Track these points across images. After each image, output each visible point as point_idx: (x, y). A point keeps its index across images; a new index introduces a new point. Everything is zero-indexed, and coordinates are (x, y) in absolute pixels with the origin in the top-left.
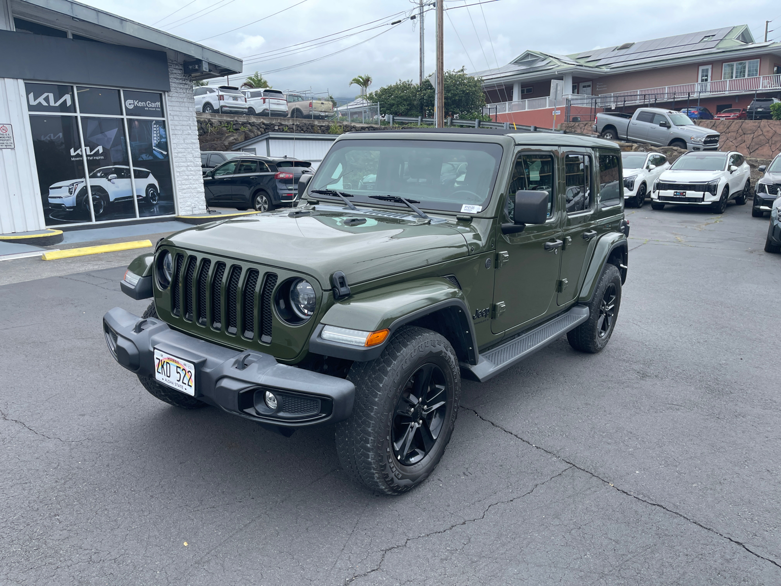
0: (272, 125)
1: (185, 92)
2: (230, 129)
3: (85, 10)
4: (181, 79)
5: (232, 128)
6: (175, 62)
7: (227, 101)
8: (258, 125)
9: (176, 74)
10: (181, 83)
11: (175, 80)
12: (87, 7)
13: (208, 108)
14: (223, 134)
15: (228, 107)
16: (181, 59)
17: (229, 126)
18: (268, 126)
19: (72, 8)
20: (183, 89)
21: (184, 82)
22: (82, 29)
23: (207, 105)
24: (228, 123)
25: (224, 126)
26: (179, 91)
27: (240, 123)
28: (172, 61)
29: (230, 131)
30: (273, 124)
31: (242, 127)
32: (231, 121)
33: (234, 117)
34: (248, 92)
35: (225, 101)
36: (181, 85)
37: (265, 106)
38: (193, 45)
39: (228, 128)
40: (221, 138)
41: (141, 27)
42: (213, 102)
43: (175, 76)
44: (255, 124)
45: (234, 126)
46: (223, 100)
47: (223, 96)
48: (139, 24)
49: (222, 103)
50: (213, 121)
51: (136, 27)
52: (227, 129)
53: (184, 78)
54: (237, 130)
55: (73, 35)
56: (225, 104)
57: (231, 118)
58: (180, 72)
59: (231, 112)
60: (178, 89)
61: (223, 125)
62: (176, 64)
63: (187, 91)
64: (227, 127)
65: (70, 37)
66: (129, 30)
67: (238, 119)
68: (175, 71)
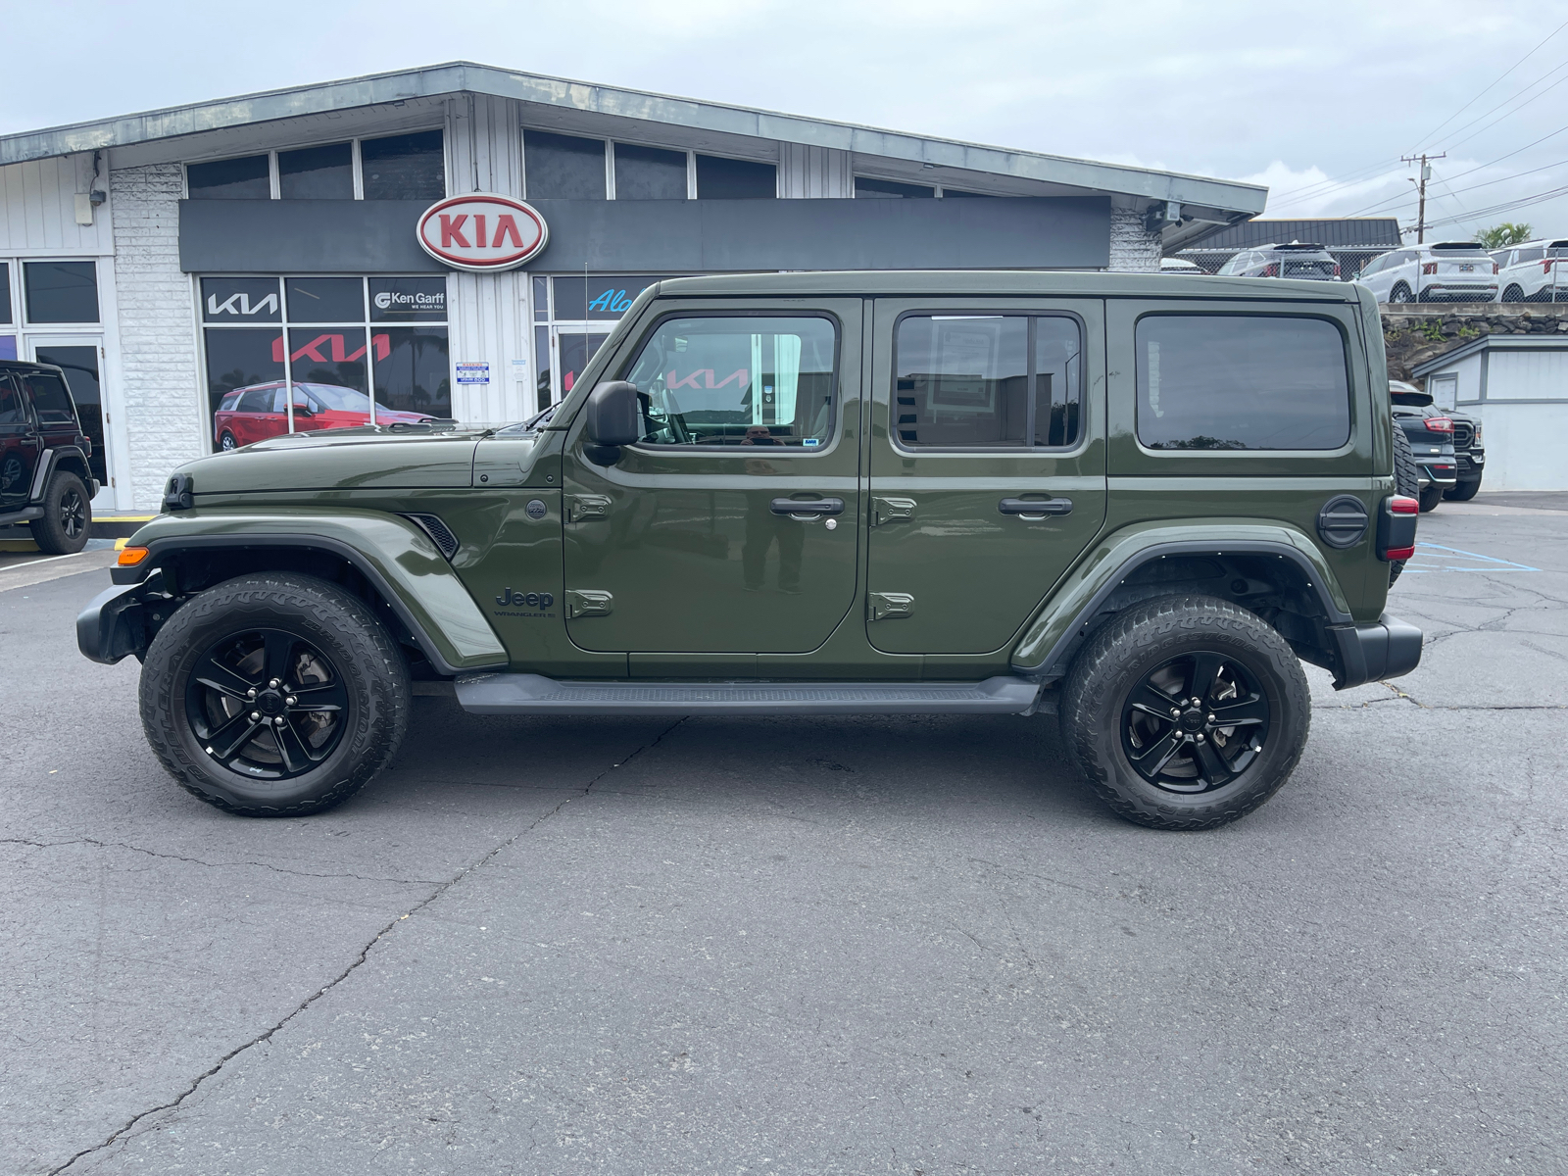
0: (1551, 320)
1: (1143, 264)
2: (1431, 334)
3: (944, 149)
4: (1137, 242)
5: (1437, 332)
6: (1130, 212)
7: (1443, 275)
8: (1511, 322)
9: (1128, 233)
10: (1136, 250)
11: (1125, 244)
12: (948, 143)
13: (1401, 294)
14: (1407, 346)
15: (1444, 287)
16: (1141, 207)
17: (1432, 328)
18: (1540, 322)
19: (923, 149)
20: (1138, 260)
21: (1143, 247)
22: (961, 180)
23: (1401, 286)
24: (1431, 321)
25: (1419, 329)
26: (1131, 265)
27: (1463, 319)
28: (1124, 210)
29: (1431, 339)
30: (1555, 319)
31: (1465, 329)
32: (1439, 316)
33: (1452, 307)
34: (1516, 250)
35: (1438, 274)
36: (1136, 253)
37: (1547, 279)
38: (1149, 175)
39: (1429, 332)
40: (1400, 354)
41: (1044, 160)
42: (1411, 281)
43: (1126, 237)
44: (1503, 320)
45: (1444, 328)
46: (1435, 272)
47: (1435, 265)
48: (1042, 156)
49: (1431, 279)
50: (1392, 320)
51: (1035, 161)
52: (1425, 336)
53: (1145, 238)
54: (1448, 335)
55: (946, 192)
56: (1436, 283)
57: (1441, 311)
58: (1137, 230)
59: (1451, 298)
60: (1128, 261)
61: (1417, 327)
62: (1131, 216)
63: (1148, 264)
64: (1426, 330)
65: (939, 194)
66: (1021, 169)
67: (1461, 311)
68: (1127, 229)
